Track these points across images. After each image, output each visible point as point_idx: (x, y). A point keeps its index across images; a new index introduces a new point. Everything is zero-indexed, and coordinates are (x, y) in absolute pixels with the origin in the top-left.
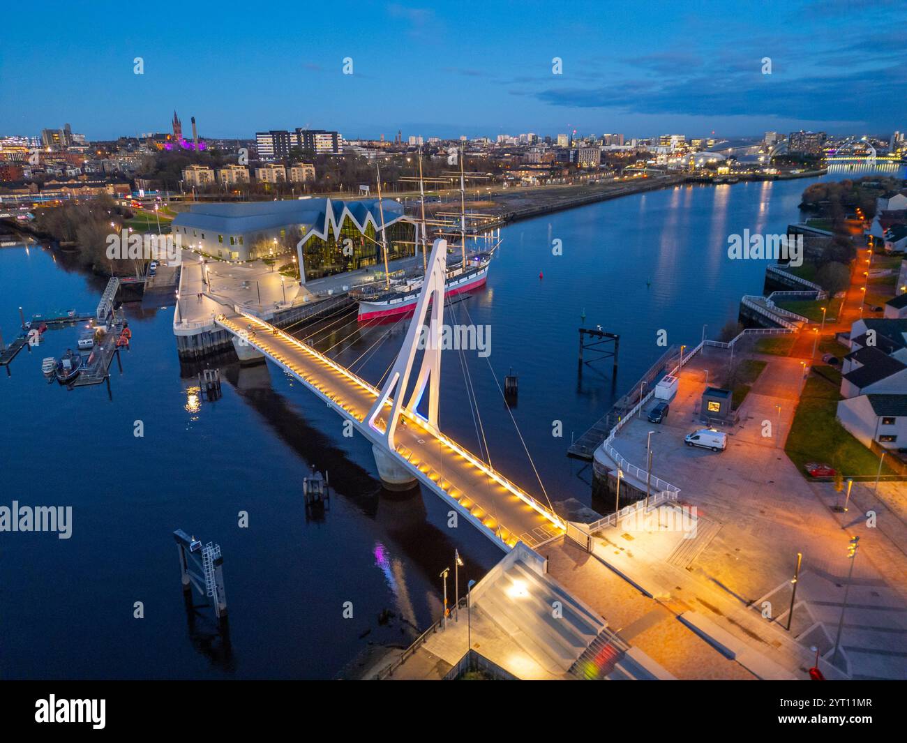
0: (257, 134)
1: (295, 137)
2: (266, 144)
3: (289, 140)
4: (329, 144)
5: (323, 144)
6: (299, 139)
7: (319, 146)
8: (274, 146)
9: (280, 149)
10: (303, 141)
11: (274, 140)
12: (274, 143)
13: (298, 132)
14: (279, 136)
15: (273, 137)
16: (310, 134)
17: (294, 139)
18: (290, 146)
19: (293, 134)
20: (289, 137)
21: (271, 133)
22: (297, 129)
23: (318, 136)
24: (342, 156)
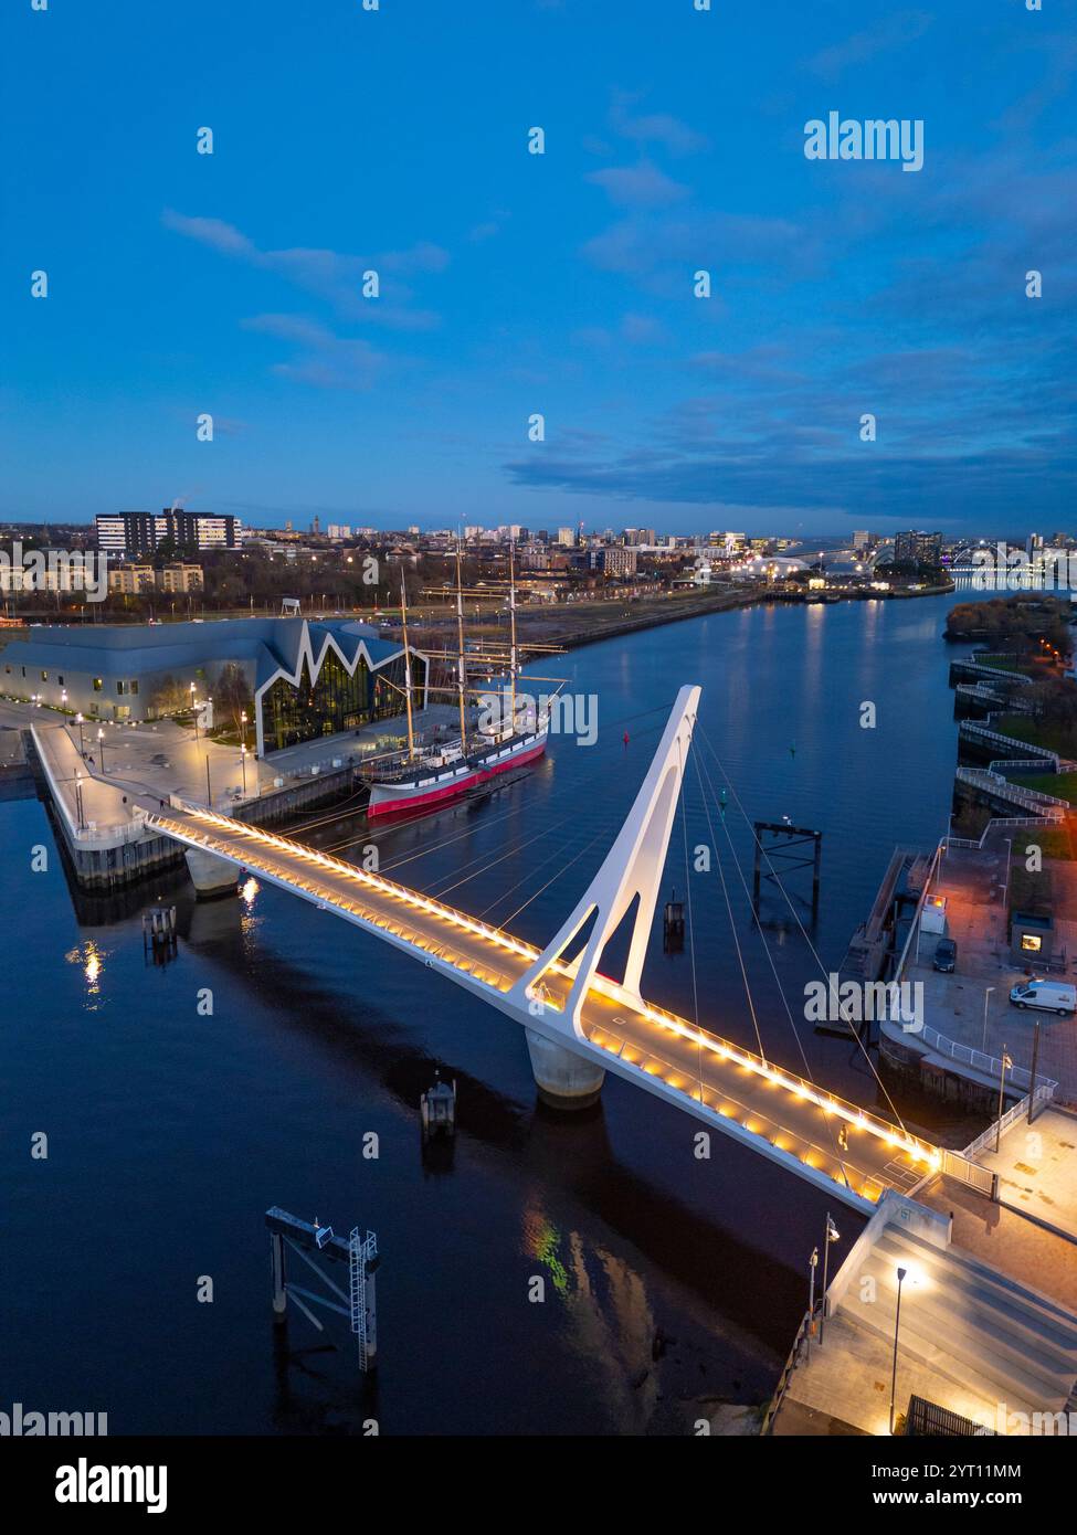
0: (98, 516)
1: (164, 522)
2: (113, 533)
3: (153, 526)
4: (221, 534)
5: (210, 534)
6: (170, 526)
7: (202, 537)
8: (127, 536)
9: (136, 541)
10: (176, 528)
11: (126, 527)
12: (126, 530)
13: (167, 514)
14: (137, 522)
15: (126, 522)
16: (187, 519)
17: (161, 524)
18: (153, 536)
19: (159, 517)
20: (153, 523)
21: (122, 515)
22: (166, 511)
23: (202, 522)
24: (242, 552)
